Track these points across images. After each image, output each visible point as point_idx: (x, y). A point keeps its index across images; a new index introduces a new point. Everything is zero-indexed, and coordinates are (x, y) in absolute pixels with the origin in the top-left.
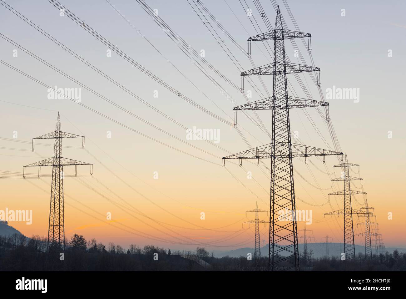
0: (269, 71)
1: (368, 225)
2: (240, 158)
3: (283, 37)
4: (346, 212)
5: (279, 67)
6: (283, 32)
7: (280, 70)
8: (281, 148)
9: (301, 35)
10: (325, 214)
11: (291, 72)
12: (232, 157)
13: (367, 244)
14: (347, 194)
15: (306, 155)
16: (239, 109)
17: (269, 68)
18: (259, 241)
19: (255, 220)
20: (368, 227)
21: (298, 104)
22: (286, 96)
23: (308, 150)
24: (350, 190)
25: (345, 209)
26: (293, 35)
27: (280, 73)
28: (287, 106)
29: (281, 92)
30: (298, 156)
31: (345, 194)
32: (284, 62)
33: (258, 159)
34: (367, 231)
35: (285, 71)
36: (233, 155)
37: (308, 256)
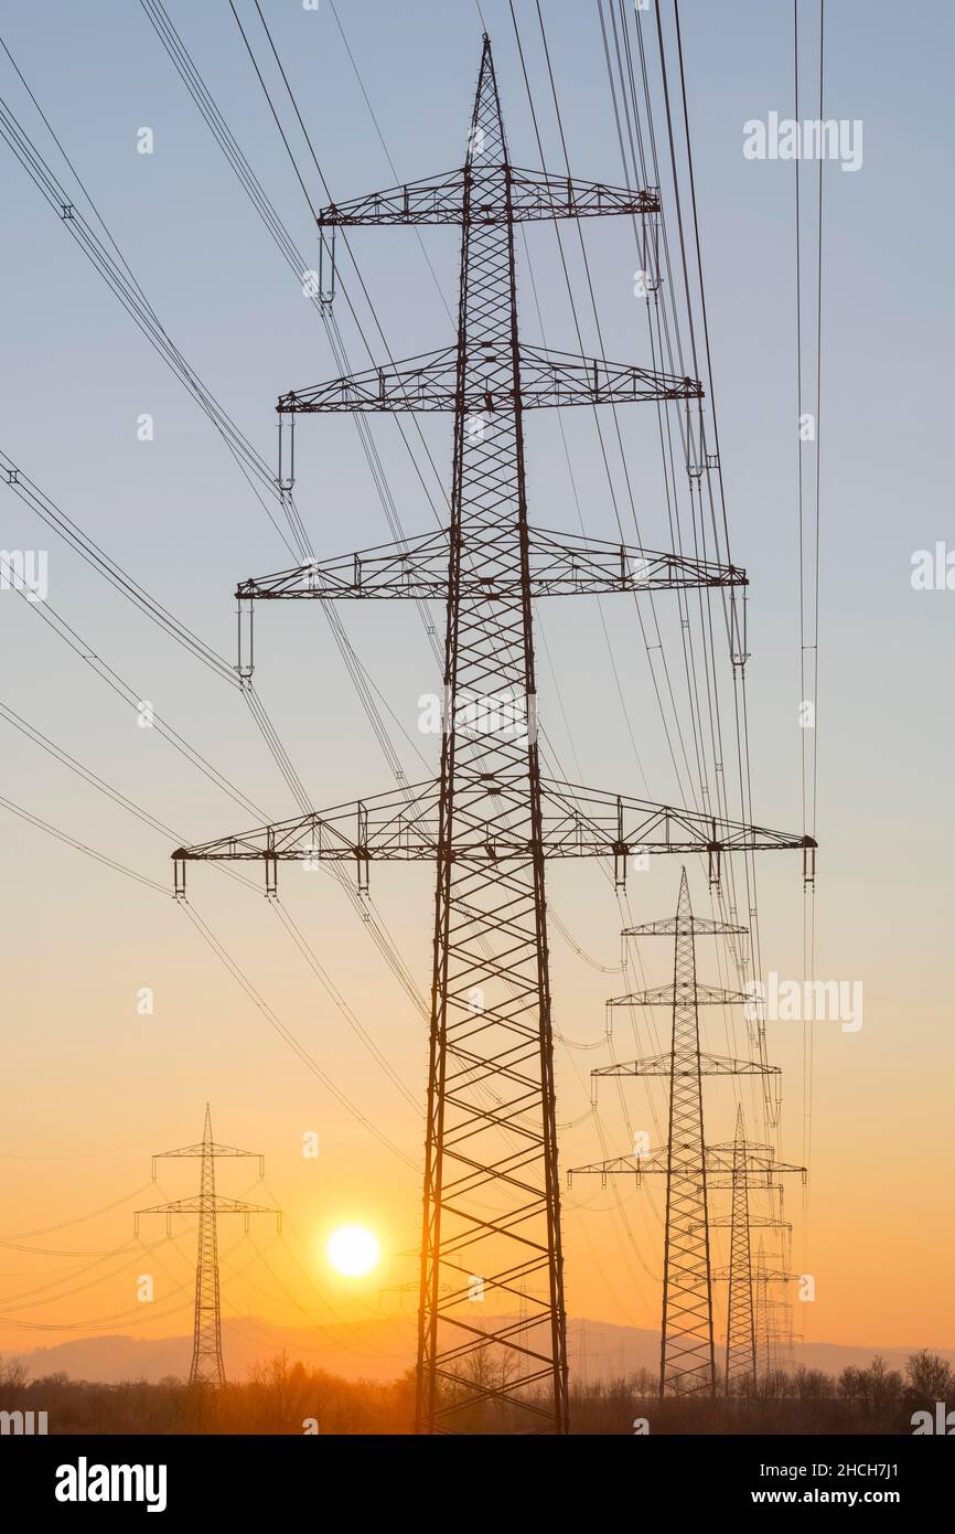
0: (427, 393)
1: (741, 1230)
2: (270, 855)
3: (509, 207)
4: (674, 1163)
5: (488, 368)
6: (509, 181)
7: (492, 386)
8: (487, 808)
9: (604, 201)
10: (570, 1171)
11: (552, 400)
12: (225, 850)
13: (732, 1325)
14: (686, 1074)
15: (621, 849)
16: (268, 595)
17: (431, 376)
18: (217, 1303)
19: (199, 1200)
20: (740, 1239)
21: (581, 575)
22: (522, 527)
23: (632, 820)
24: (698, 1054)
25: (670, 1147)
26: (565, 199)
27: (489, 402)
28: (526, 581)
29: (489, 504)
30: (577, 850)
31: (672, 1074)
32: (514, 344)
33: (363, 862)
34: (734, 1261)
35: (516, 393)
36: (232, 840)
37: (490, 1377)
